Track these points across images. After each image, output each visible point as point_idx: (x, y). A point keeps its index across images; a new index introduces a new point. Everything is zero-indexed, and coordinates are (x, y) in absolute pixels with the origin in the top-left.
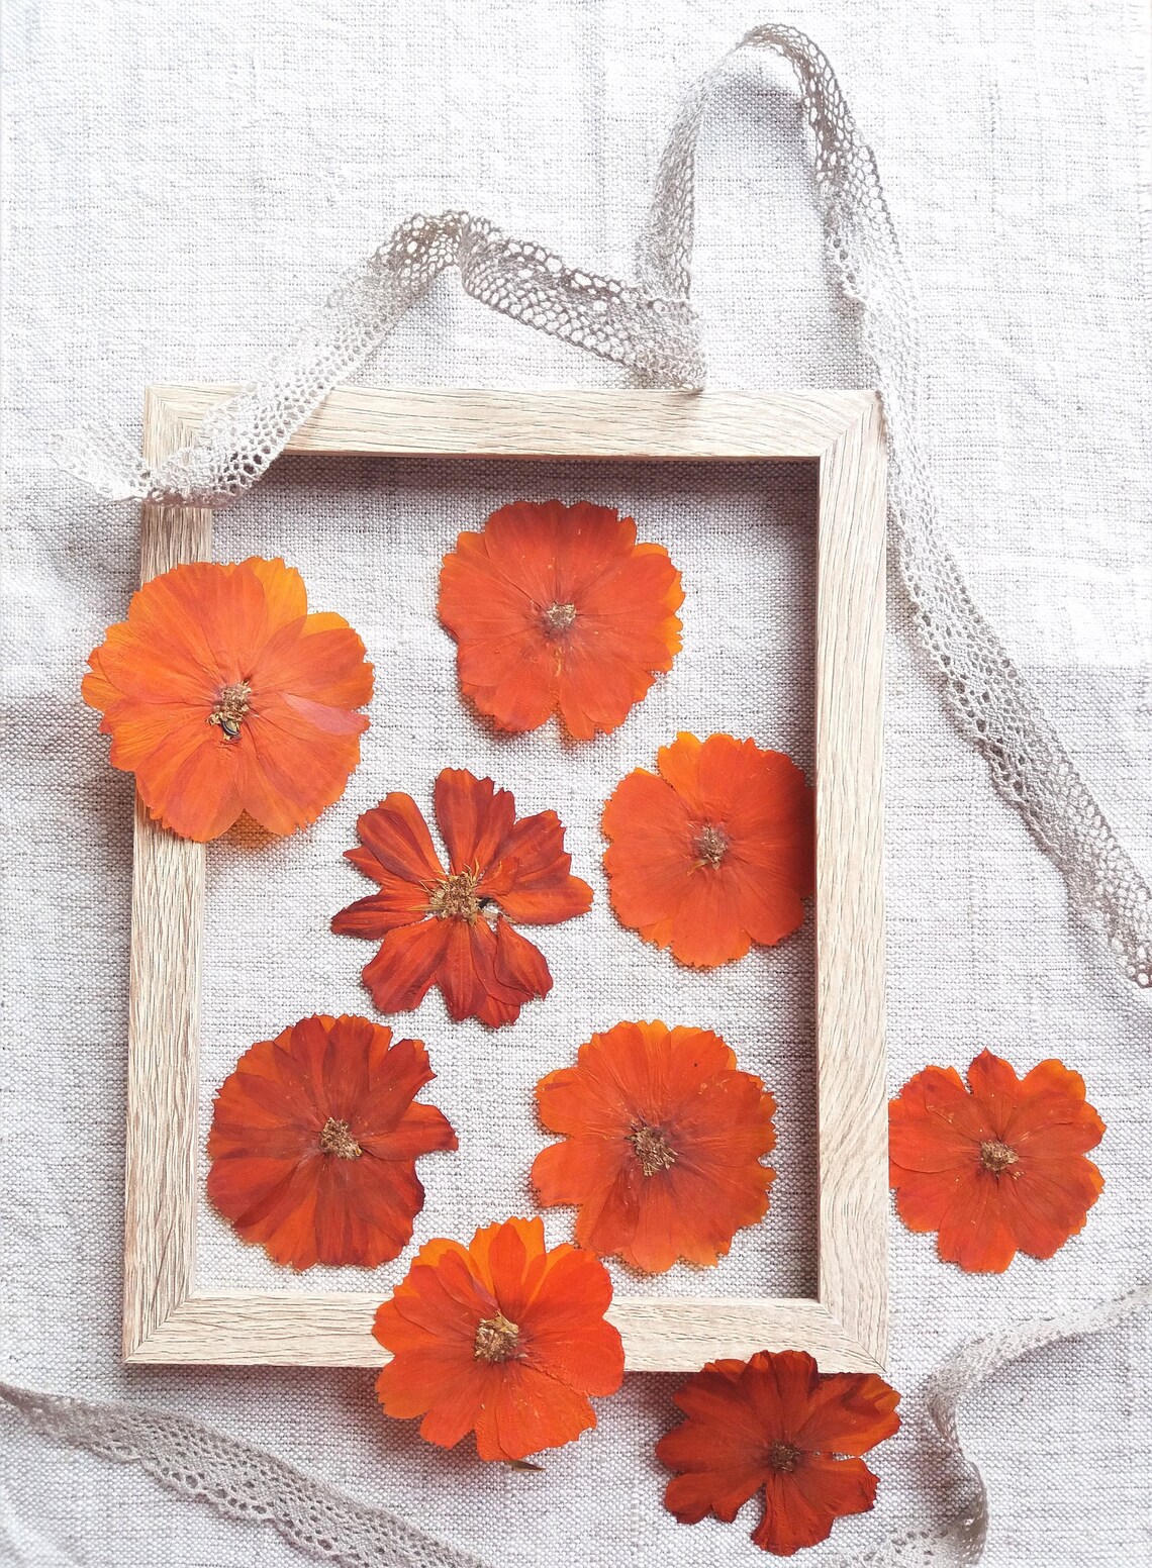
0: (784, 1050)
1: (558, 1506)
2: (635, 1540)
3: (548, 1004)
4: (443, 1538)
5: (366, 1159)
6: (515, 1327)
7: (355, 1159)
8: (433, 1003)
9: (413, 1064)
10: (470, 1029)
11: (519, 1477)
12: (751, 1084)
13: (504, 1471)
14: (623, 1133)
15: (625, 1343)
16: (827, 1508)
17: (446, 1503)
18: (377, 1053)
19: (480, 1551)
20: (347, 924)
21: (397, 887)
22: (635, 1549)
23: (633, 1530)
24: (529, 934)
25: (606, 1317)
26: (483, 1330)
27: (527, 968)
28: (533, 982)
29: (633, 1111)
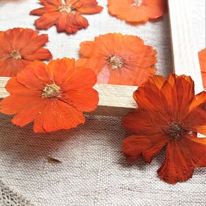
1: (65, 179)
2: (96, 196)
4: (11, 188)
6: (59, 88)
7: (19, 59)
8: (54, 29)
9: (45, 39)
10: (63, 35)
12: (149, 48)
13: (44, 162)
14: (106, 58)
17: (18, 174)
19: (27, 196)
20: (33, 13)
21: (48, 6)
22: (96, 201)
23: (96, 192)
27: (82, 22)
28: (84, 25)
29: (110, 53)
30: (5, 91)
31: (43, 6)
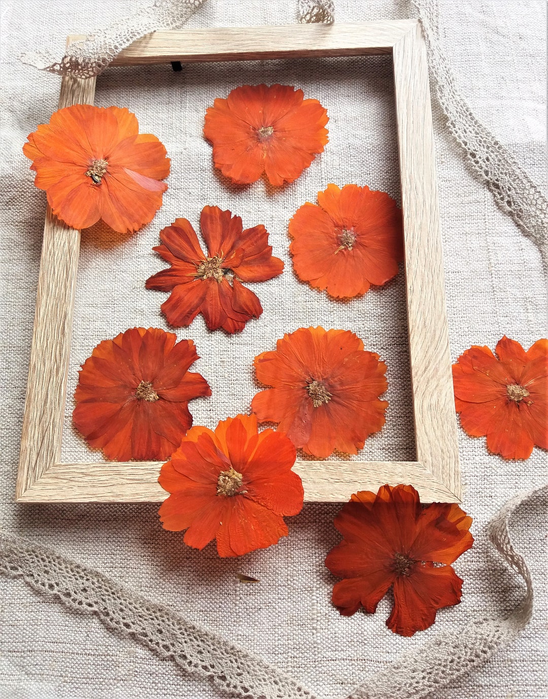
0: (391, 341)
1: (268, 604)
2: (315, 625)
3: (260, 322)
4: (197, 624)
5: (161, 402)
6: (240, 475)
7: (156, 401)
8: (198, 323)
9: (188, 353)
10: (219, 336)
11: (243, 587)
12: (372, 357)
13: (235, 582)
14: (301, 385)
15: (304, 484)
16: (432, 603)
17: (201, 604)
18: (169, 347)
20: (153, 284)
21: (180, 265)
22: (314, 631)
23: (313, 619)
24: (251, 287)
25: (293, 469)
26: (221, 478)
27: (249, 304)
28: (252, 311)
29: (307, 373)
30: (159, 488)
31: (168, 267)
